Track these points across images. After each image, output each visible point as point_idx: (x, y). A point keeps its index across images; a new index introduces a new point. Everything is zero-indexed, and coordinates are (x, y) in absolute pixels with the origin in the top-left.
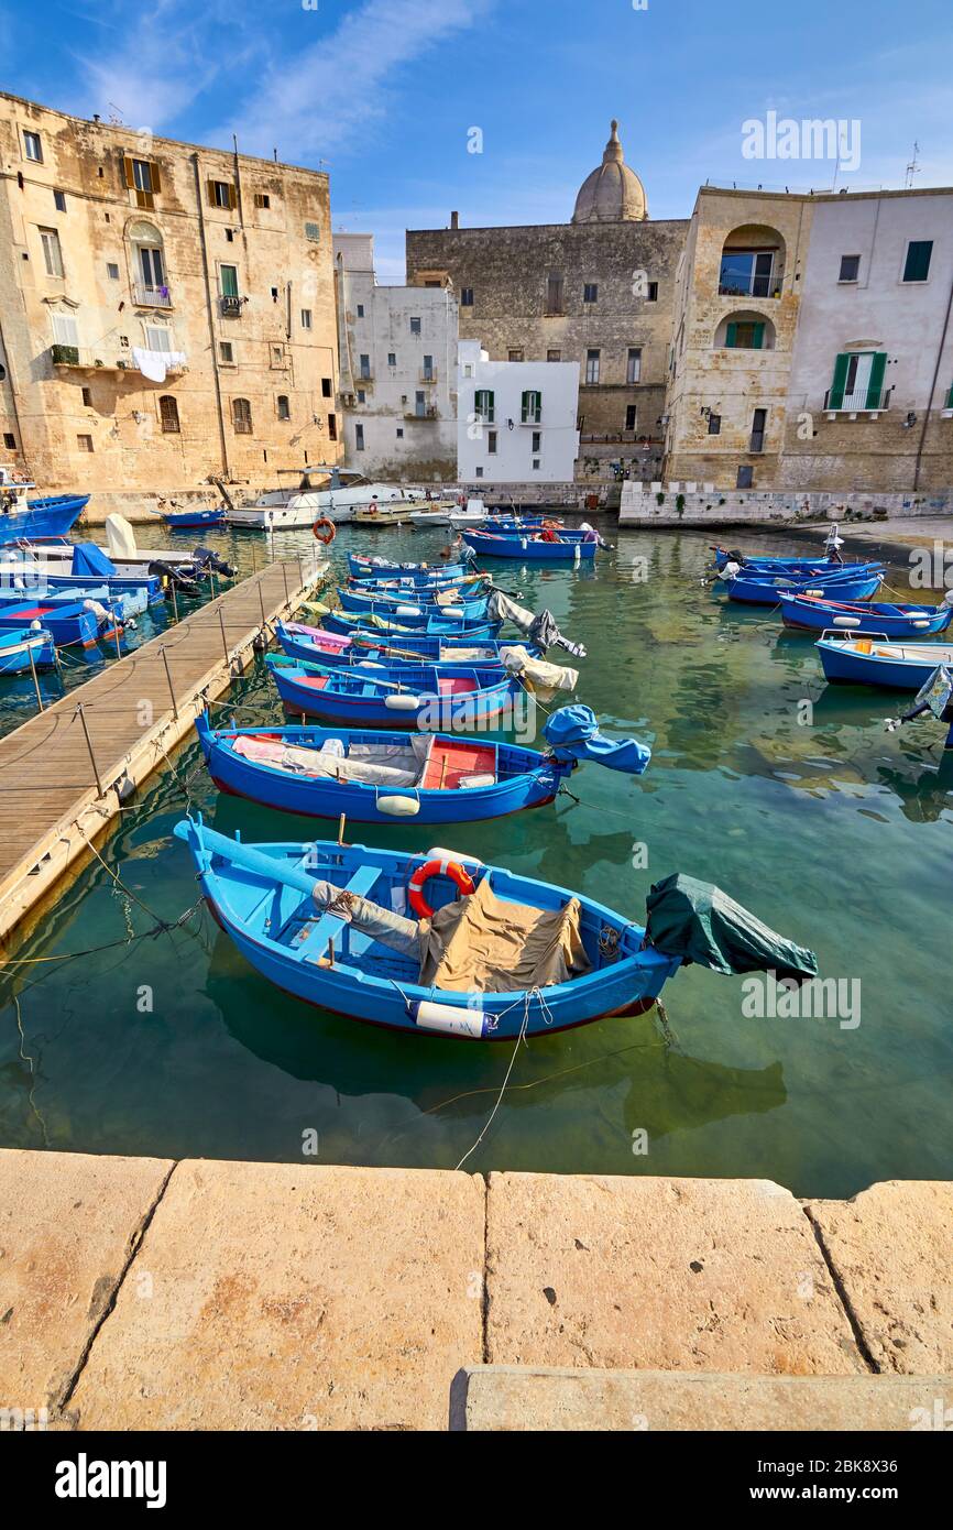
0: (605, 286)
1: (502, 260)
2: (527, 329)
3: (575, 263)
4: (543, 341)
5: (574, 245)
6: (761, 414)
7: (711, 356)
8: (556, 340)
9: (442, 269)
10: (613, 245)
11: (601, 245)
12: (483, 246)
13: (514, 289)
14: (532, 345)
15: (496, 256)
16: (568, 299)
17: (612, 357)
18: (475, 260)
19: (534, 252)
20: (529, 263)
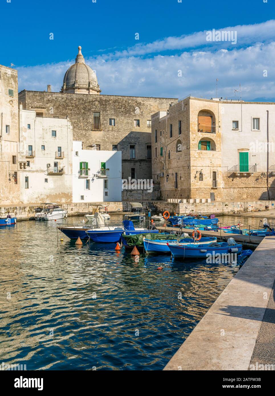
0: (118, 120)
1: (72, 106)
2: (85, 135)
3: (105, 110)
4: (92, 141)
5: (104, 103)
6: (215, 173)
7: (198, 153)
8: (98, 140)
9: (44, 108)
10: (120, 104)
11: (115, 104)
12: (63, 100)
13: (78, 118)
14: (88, 142)
15: (69, 104)
16: (103, 124)
17: (123, 148)
18: (60, 105)
19: (86, 104)
20: (84, 108)
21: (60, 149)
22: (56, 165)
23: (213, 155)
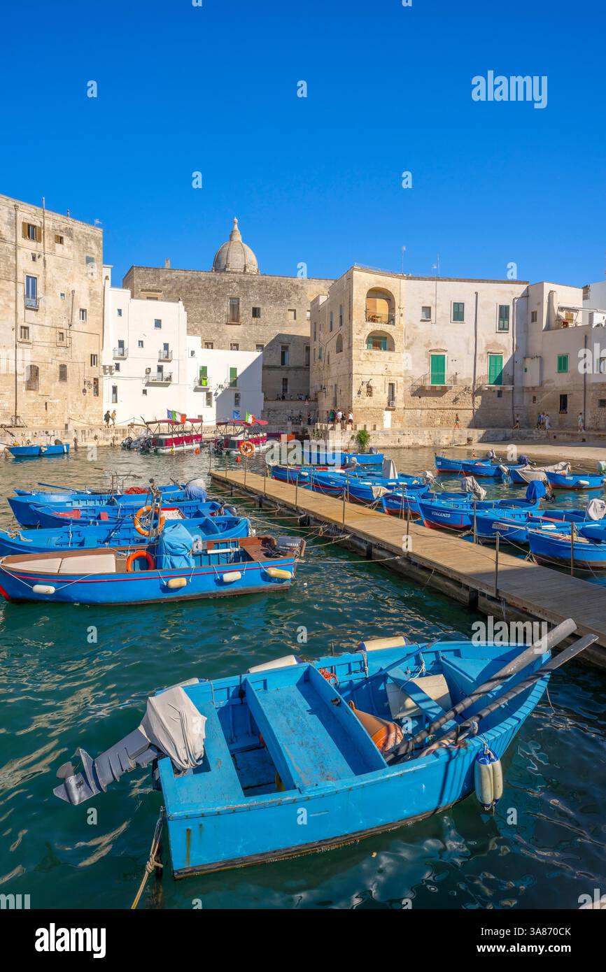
0: (265, 309)
1: (199, 289)
2: (217, 330)
3: (246, 294)
4: (227, 338)
5: (245, 286)
6: (392, 385)
7: (364, 354)
8: (236, 337)
9: (159, 291)
10: (268, 287)
11: (261, 287)
12: (187, 280)
13: (208, 307)
14: (221, 340)
15: (196, 286)
16: (243, 315)
17: (271, 350)
18: (181, 287)
19: (220, 287)
20: (217, 292)
21: (166, 346)
22: (160, 369)
23: (390, 358)
